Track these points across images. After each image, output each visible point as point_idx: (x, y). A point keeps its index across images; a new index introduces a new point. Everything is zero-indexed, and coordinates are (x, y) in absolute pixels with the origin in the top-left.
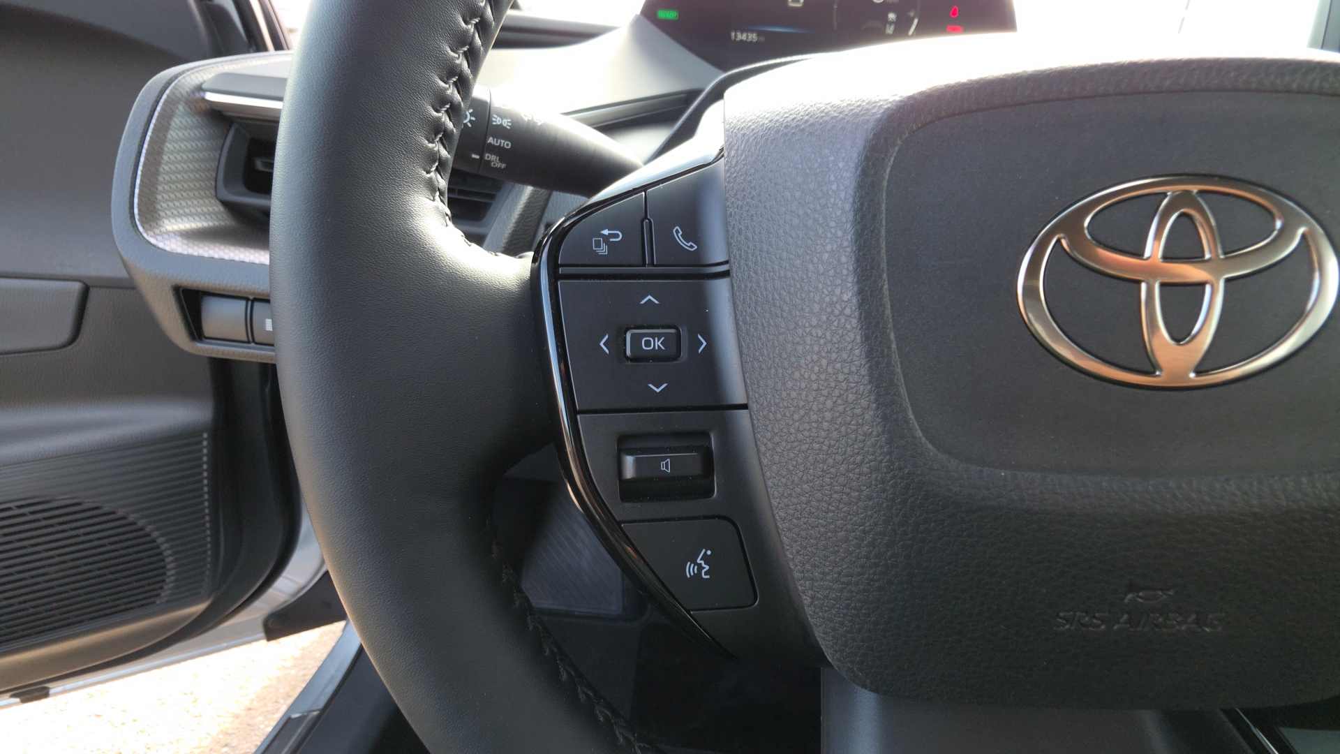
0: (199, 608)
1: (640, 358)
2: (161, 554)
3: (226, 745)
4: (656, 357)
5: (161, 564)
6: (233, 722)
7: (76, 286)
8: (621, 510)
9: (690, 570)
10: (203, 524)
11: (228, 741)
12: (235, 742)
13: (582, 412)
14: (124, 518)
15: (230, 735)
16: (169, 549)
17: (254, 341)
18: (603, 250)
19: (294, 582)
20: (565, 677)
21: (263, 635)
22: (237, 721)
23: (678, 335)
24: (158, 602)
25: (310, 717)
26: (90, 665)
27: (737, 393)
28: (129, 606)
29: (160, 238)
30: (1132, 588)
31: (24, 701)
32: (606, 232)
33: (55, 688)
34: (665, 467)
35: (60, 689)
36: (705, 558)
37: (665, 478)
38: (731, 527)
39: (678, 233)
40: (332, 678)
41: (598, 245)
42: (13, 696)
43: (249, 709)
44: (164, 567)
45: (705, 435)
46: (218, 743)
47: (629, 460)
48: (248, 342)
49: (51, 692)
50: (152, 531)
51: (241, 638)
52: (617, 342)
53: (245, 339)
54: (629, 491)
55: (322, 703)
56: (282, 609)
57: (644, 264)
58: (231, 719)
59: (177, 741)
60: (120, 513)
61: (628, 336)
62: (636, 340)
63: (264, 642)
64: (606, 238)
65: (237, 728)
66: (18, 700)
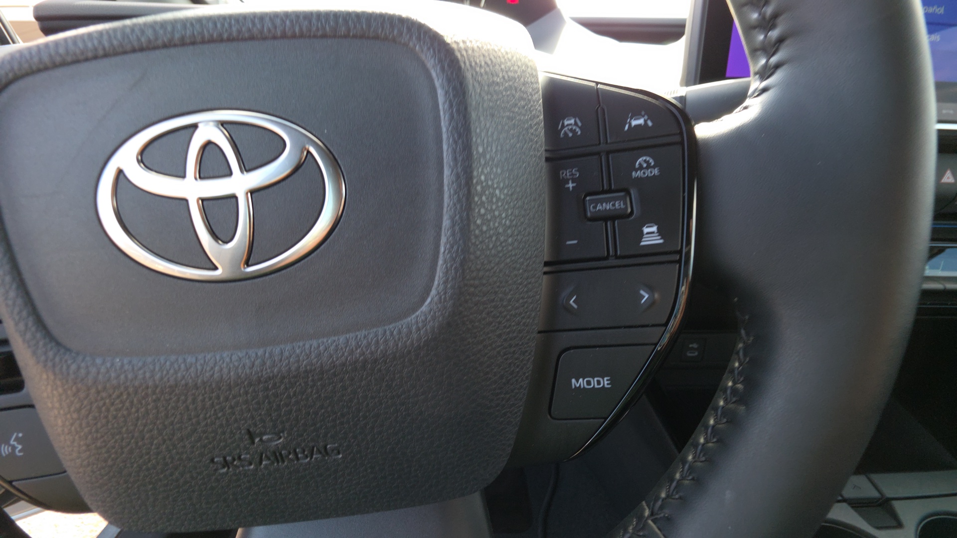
9: (5, 450)
36: (17, 439)
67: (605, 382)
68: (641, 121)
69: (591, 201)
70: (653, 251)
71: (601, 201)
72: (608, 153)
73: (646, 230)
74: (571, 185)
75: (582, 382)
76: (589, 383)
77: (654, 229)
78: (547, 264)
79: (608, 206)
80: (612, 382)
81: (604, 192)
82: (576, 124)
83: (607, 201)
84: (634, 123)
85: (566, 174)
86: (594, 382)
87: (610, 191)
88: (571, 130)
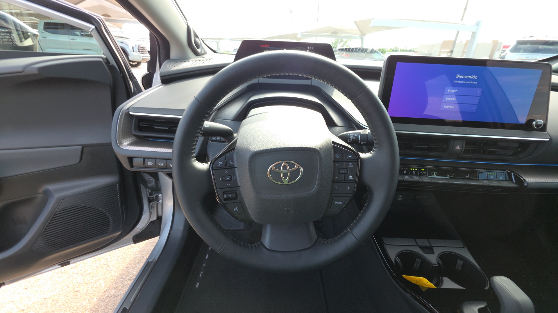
0: (119, 233)
1: (226, 181)
2: (108, 219)
3: (121, 278)
4: (228, 180)
5: (108, 221)
6: (122, 271)
7: (80, 147)
8: (225, 202)
9: (235, 210)
10: (119, 210)
11: (122, 277)
12: (124, 277)
13: (218, 189)
14: (98, 209)
15: (122, 275)
16: (111, 217)
17: (145, 167)
18: (219, 165)
19: (142, 226)
20: (219, 226)
21: (133, 242)
22: (123, 271)
23: (231, 177)
24: (108, 232)
25: (154, 261)
26: (85, 253)
27: (239, 184)
28: (100, 234)
29: (125, 147)
30: (285, 207)
31: (62, 266)
32: (220, 162)
33: (72, 261)
34: (230, 196)
35: (73, 262)
36: (237, 208)
37: (230, 197)
38: (240, 203)
39: (230, 161)
40: (158, 251)
41: (219, 164)
42: (59, 265)
43: (127, 267)
44: (109, 222)
45: (236, 191)
46: (119, 277)
47: (225, 195)
48: (144, 167)
49: (70, 263)
50: (105, 212)
51: (126, 244)
52: (222, 179)
53: (143, 167)
54: (226, 199)
55: (157, 257)
56: (138, 234)
57: (226, 167)
58: (121, 271)
59: (105, 278)
60: (97, 208)
61: (224, 178)
62: (225, 178)
63: (133, 244)
64: (220, 163)
65: (124, 273)
66: (60, 266)
67: (341, 203)
68: (350, 157)
69: (341, 170)
70: (351, 180)
71: (342, 171)
72: (344, 162)
73: (350, 176)
74: (337, 167)
75: (337, 203)
76: (338, 203)
77: (351, 176)
78: (332, 181)
79: (343, 172)
80: (342, 203)
81: (343, 169)
82: (339, 156)
83: (343, 171)
84: (349, 157)
85: (336, 165)
86: (339, 203)
87: (344, 169)
88: (338, 157)
